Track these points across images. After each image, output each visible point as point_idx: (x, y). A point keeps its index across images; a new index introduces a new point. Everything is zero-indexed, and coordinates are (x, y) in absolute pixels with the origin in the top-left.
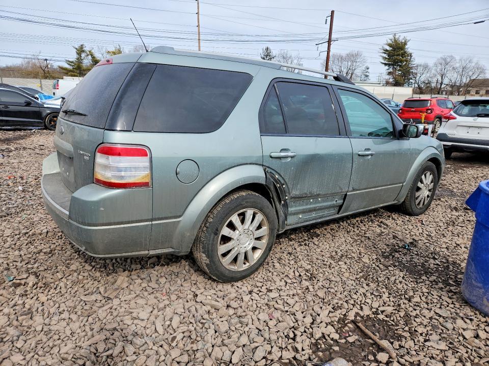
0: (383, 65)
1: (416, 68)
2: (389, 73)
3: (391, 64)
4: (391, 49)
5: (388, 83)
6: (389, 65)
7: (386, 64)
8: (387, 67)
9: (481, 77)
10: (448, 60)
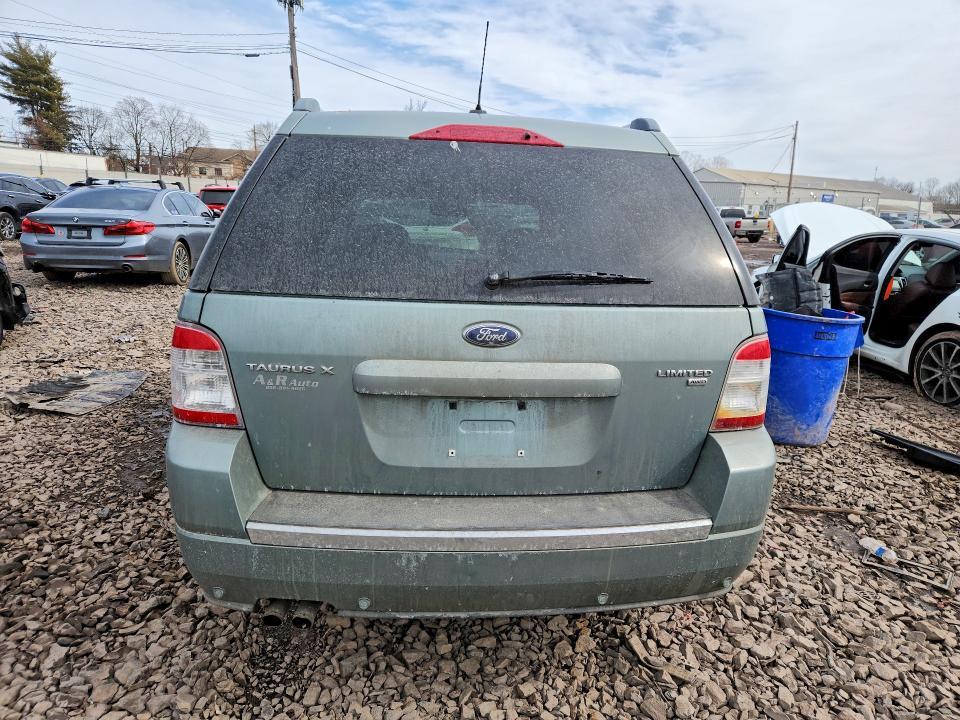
0: (7, 101)
1: (77, 114)
2: (27, 121)
3: (26, 100)
4: (16, 66)
5: (29, 144)
6: (21, 102)
7: (11, 99)
8: (16, 107)
9: (203, 145)
10: (140, 106)
